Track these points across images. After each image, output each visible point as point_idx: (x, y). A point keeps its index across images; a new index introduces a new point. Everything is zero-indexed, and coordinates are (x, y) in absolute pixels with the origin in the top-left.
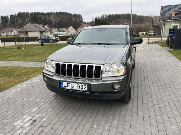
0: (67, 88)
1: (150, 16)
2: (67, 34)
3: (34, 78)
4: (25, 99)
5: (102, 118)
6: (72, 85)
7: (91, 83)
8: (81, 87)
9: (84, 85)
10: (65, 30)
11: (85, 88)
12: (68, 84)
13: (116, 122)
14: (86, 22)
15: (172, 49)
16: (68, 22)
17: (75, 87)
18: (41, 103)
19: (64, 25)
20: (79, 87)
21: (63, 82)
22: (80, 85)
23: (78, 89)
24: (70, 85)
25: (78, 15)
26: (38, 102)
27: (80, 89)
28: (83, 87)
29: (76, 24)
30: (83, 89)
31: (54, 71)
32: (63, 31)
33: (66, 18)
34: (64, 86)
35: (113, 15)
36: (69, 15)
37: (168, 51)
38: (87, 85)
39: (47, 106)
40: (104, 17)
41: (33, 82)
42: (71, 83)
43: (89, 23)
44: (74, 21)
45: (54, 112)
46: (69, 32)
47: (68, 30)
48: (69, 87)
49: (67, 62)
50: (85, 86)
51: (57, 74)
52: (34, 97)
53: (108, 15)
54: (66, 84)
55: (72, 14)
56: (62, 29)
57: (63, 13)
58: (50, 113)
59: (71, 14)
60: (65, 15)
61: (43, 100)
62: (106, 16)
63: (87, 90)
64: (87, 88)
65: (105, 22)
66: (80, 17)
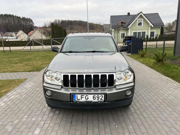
0: (80, 101)
1: (98, 24)
2: (17, 38)
3: (10, 94)
4: (15, 120)
5: (116, 126)
6: (87, 97)
7: (107, 93)
8: (96, 98)
9: (100, 95)
10: (14, 34)
11: (102, 98)
12: (82, 97)
13: (131, 127)
14: (38, 27)
15: (130, 54)
16: (16, 26)
17: (91, 98)
18: (40, 122)
19: (12, 29)
20: (94, 98)
21: (76, 95)
22: (96, 95)
23: (94, 101)
24: (84, 97)
25: (27, 18)
26: (34, 121)
27: (96, 100)
28: (99, 98)
29: (26, 28)
30: (100, 100)
31: (61, 84)
32: (12, 36)
33: (14, 22)
34: (77, 99)
35: (65, 21)
36: (17, 18)
37: (127, 55)
38: (103, 95)
39: (51, 125)
40: (56, 22)
41: (11, 98)
42: (85, 95)
43: (42, 27)
44: (23, 25)
45: (63, 130)
46: (20, 37)
47: (18, 35)
48: (84, 100)
49: (77, 73)
50: (102, 97)
51: (64, 87)
52: (26, 116)
53: (60, 20)
54: (79, 96)
55: (21, 17)
56: (10, 33)
57: (10, 15)
58: (59, 132)
59: (19, 17)
60: (12, 18)
61: (40, 119)
62: (59, 21)
63: (103, 100)
64: (103, 98)
65: (61, 27)
66: (30, 20)
